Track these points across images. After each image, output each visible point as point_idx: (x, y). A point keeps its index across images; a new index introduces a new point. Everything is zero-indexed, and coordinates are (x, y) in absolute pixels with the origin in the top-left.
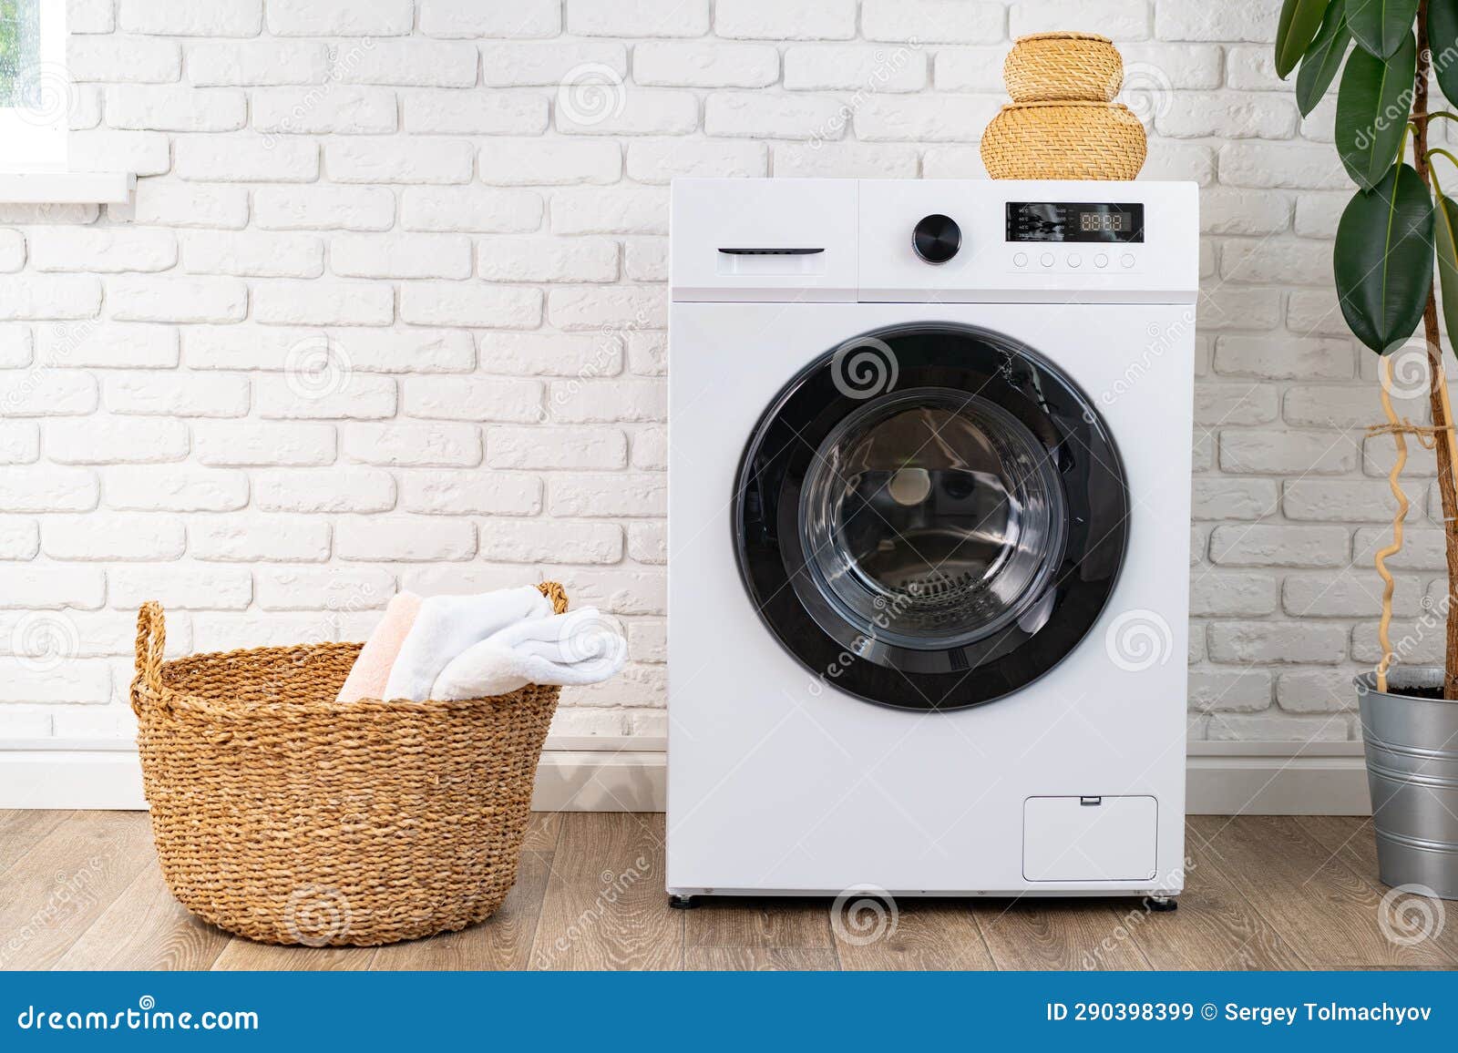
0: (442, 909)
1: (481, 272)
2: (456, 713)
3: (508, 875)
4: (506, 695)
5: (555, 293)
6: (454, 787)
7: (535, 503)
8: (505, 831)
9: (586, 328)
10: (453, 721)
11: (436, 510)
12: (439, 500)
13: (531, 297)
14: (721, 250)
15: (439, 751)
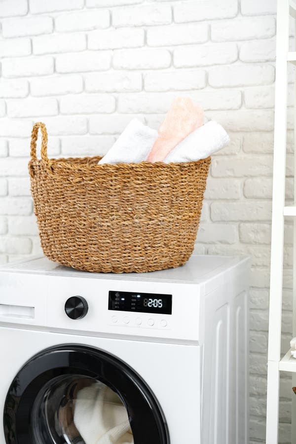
2: (183, 169)
10: (181, 173)
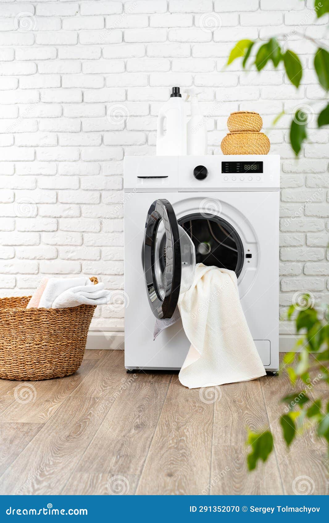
0: (56, 370)
1: (82, 187)
2: (59, 312)
3: (77, 362)
4: (74, 307)
5: (103, 193)
6: (58, 334)
7: (98, 256)
8: (76, 348)
9: (113, 204)
10: (58, 314)
11: (69, 258)
12: (70, 255)
13: (97, 194)
14: (138, 177)
15: (53, 323)
